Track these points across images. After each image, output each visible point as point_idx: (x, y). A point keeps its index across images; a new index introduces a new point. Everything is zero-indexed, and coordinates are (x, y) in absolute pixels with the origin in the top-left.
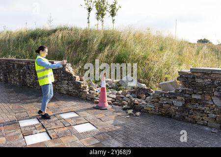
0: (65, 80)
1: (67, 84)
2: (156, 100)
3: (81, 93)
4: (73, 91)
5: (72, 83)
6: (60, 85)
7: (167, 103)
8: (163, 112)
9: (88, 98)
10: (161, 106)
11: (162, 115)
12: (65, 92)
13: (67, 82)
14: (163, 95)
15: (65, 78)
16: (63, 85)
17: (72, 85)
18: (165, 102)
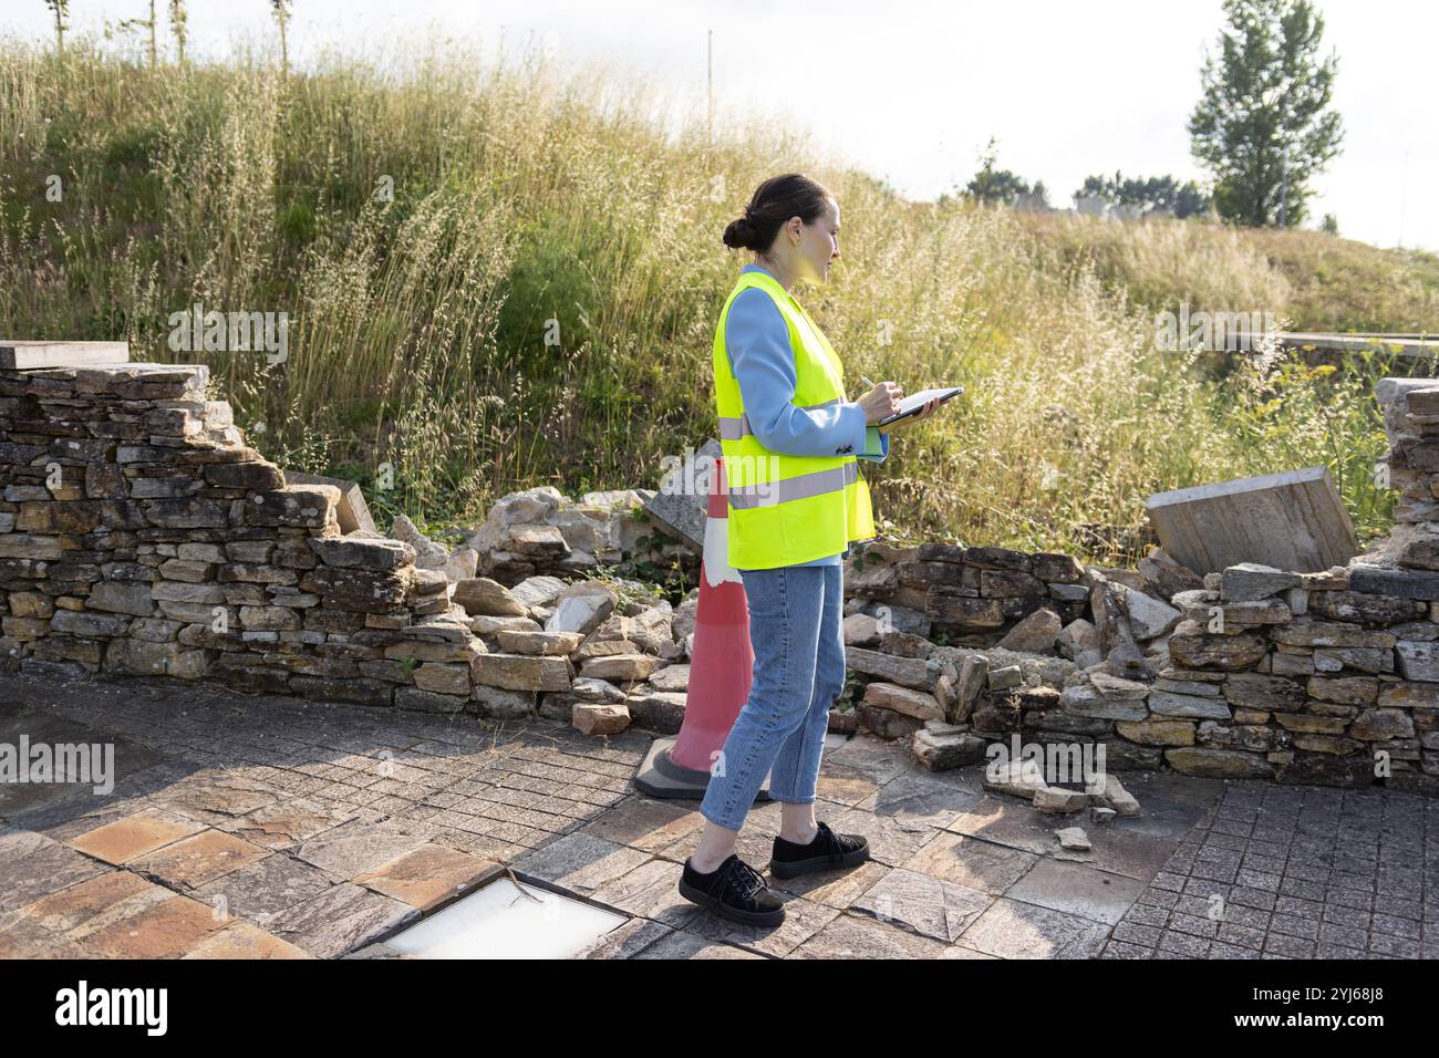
0: (179, 536)
1: (213, 574)
2: (1244, 648)
3: (402, 652)
4: (292, 638)
5: (274, 562)
6: (108, 596)
7: (1348, 670)
8: (1317, 746)
9: (495, 701)
10: (1296, 697)
11: (1307, 775)
12: (186, 664)
13: (212, 554)
14: (1299, 600)
15: (177, 521)
16: (159, 591)
17: (277, 579)
18: (1326, 664)
